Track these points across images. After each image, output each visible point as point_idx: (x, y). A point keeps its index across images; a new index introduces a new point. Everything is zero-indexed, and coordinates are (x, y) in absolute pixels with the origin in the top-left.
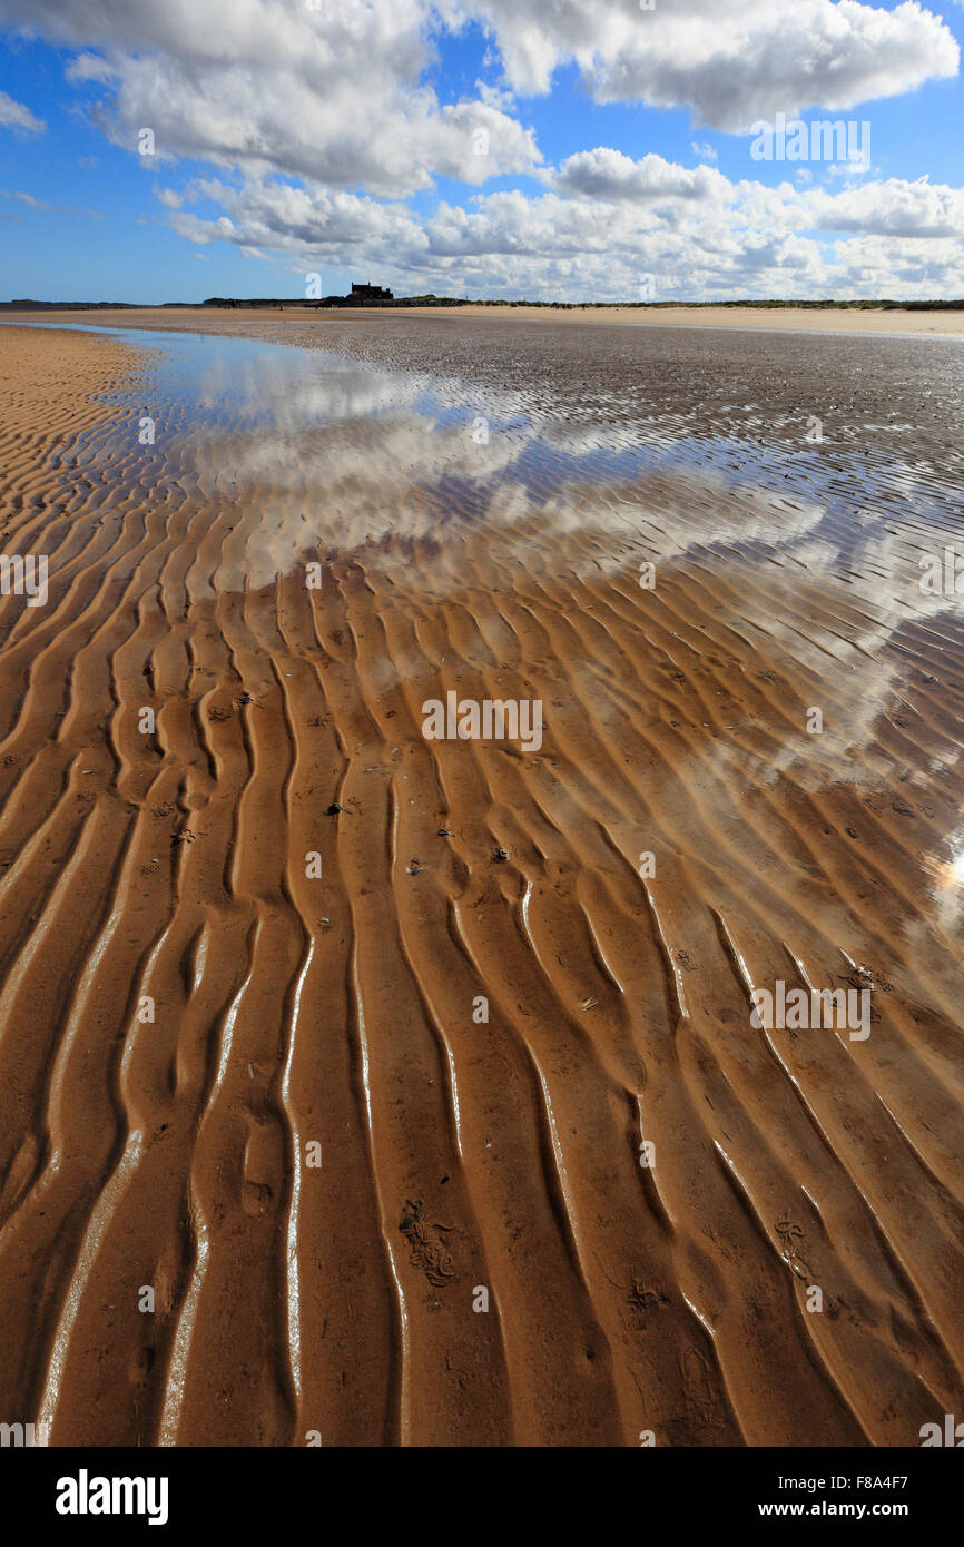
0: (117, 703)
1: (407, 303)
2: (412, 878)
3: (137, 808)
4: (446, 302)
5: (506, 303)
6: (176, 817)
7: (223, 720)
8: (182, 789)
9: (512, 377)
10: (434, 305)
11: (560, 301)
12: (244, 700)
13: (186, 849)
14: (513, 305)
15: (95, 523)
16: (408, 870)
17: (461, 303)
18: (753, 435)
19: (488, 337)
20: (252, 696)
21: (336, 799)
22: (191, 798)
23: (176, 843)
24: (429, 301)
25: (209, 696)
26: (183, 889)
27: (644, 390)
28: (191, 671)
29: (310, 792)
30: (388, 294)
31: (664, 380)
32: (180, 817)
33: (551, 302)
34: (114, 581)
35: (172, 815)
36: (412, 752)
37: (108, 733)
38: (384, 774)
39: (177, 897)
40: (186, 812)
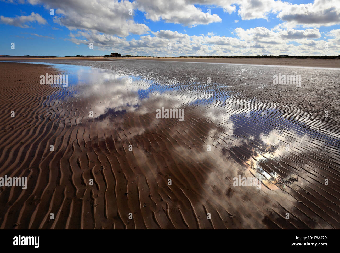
0: (72, 173)
1: (124, 56)
2: (145, 208)
3: (82, 200)
4: (133, 56)
5: (146, 57)
6: (91, 201)
7: (98, 174)
8: (91, 193)
9: (150, 76)
10: (130, 57)
11: (157, 56)
12: (102, 168)
13: (95, 209)
14: (148, 57)
15: (58, 122)
16: (144, 206)
17: (136, 57)
18: (200, 90)
19: (143, 65)
20: (104, 167)
21: (126, 191)
22: (94, 196)
23: (93, 208)
24: (129, 56)
25: (94, 168)
26: (96, 219)
27: (178, 79)
28: (88, 162)
29: (120, 190)
30: (120, 55)
31: (182, 76)
32: (92, 200)
33: (156, 56)
34: (66, 139)
35: (90, 200)
36: (140, 177)
37: (71, 181)
38: (135, 183)
39: (95, 221)
40: (94, 199)
